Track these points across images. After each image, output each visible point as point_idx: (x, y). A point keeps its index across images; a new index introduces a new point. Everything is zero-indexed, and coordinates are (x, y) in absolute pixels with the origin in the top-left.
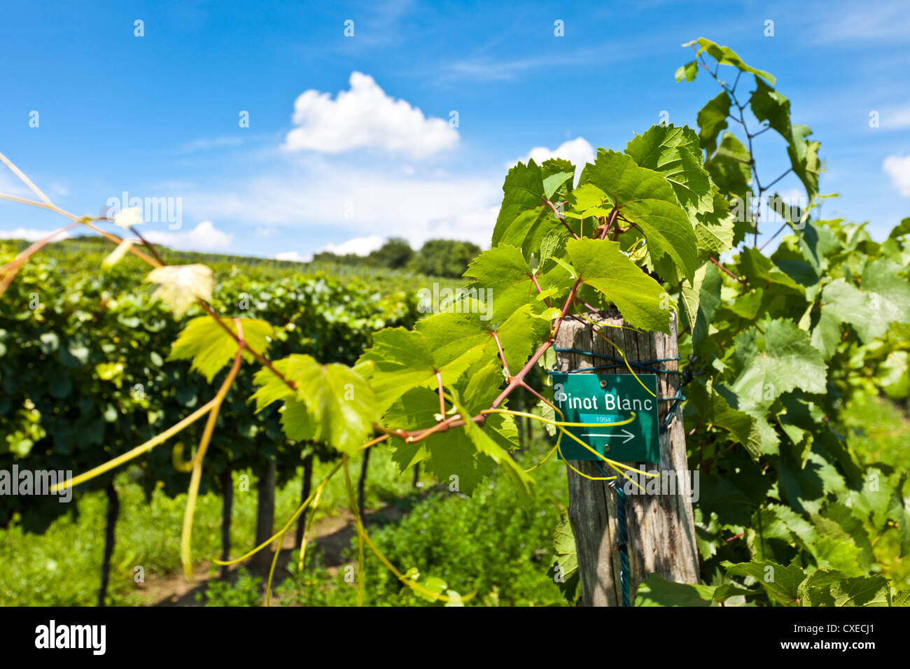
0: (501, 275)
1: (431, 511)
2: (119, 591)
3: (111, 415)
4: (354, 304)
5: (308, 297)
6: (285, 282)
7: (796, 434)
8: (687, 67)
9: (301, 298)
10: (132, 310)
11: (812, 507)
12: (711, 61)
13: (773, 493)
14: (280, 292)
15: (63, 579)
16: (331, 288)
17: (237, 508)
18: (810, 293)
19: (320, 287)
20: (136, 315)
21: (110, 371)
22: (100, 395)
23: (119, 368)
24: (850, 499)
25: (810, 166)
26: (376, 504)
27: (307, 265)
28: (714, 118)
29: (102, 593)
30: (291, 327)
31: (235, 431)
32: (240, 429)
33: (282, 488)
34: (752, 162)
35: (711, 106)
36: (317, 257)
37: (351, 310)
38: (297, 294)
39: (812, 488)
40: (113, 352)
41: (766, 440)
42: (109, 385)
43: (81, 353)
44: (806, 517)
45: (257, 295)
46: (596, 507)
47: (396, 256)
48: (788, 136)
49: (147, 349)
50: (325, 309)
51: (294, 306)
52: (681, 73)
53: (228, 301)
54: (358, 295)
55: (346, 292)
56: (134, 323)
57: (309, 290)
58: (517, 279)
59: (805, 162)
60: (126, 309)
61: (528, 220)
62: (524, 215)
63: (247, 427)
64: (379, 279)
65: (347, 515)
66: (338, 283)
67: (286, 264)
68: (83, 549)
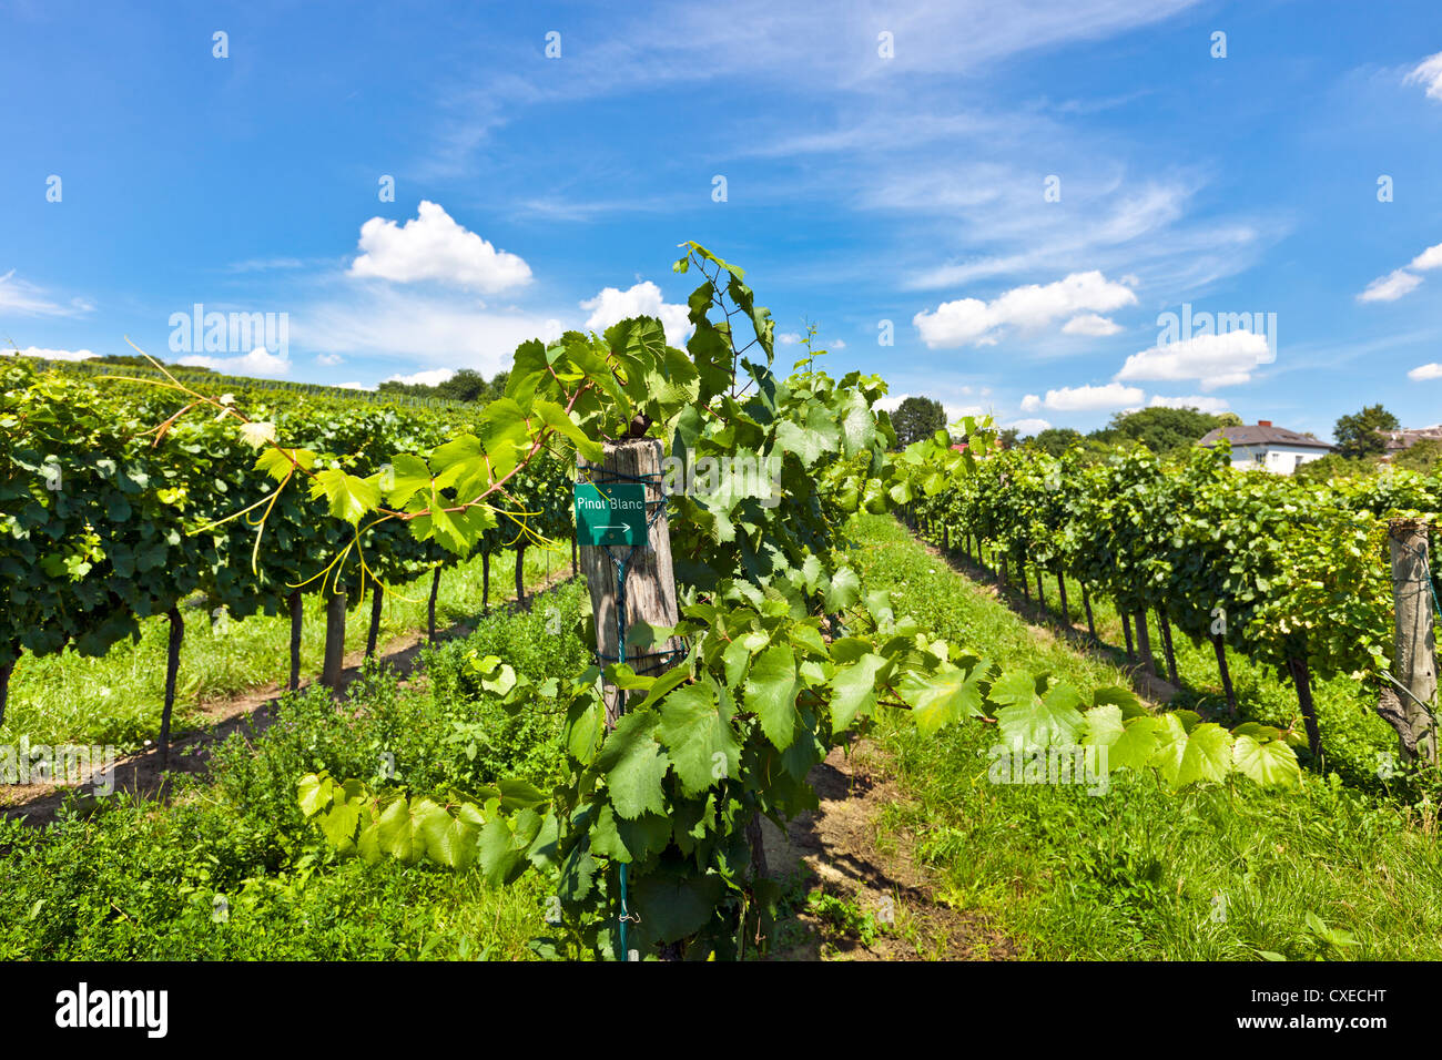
0: (506, 417)
1: (498, 624)
2: (181, 713)
3: (174, 539)
4: (424, 435)
5: (378, 427)
6: (353, 412)
7: (750, 528)
8: (682, 262)
9: (370, 428)
10: (194, 437)
11: (765, 581)
12: (699, 258)
13: (738, 571)
14: (349, 422)
15: (120, 704)
16: (401, 419)
17: (305, 630)
18: (766, 430)
19: (389, 418)
20: (198, 442)
21: (173, 496)
22: (161, 520)
23: (182, 492)
24: (793, 575)
25: (768, 339)
26: (445, 623)
27: (374, 394)
28: (703, 301)
29: (167, 714)
30: (360, 455)
31: (305, 555)
32: (308, 552)
33: (352, 610)
34: (729, 334)
35: (698, 292)
36: (383, 387)
37: (421, 440)
38: (366, 424)
39: (766, 568)
40: (175, 478)
41: (725, 531)
42: (172, 509)
43: (141, 478)
44: (759, 587)
45: (325, 425)
46: (605, 578)
47: (467, 389)
48: (752, 317)
49: (211, 475)
50: (395, 439)
51: (363, 435)
52: (677, 265)
53: (296, 430)
54: (427, 426)
55: (415, 423)
56: (196, 449)
57: (378, 420)
58: (516, 420)
59: (765, 335)
60: (186, 436)
61: (536, 378)
62: (532, 375)
63: (316, 549)
64: (450, 411)
65: (417, 634)
66: (407, 414)
67: (351, 393)
68: (140, 675)
